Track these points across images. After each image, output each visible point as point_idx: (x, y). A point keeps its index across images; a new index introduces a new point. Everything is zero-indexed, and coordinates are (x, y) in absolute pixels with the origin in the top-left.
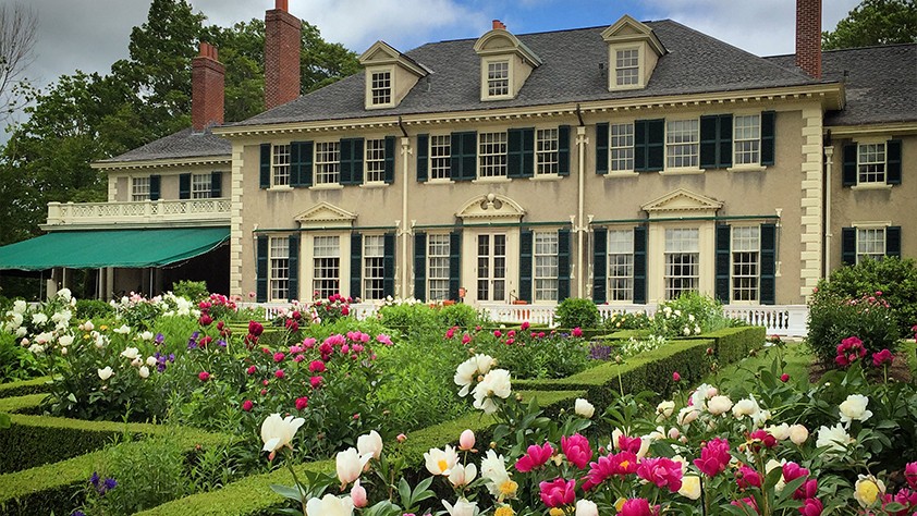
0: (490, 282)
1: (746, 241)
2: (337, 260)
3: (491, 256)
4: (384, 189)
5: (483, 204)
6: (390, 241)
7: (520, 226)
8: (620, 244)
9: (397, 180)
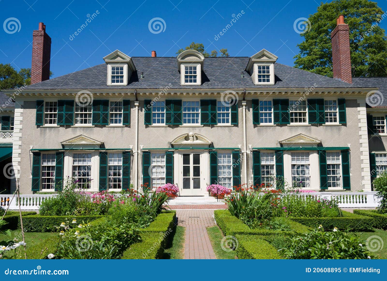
0: (191, 179)
1: (334, 160)
2: (88, 167)
3: (191, 165)
4: (122, 128)
5: (186, 138)
6: (127, 157)
7: (209, 149)
8: (268, 160)
9: (131, 122)
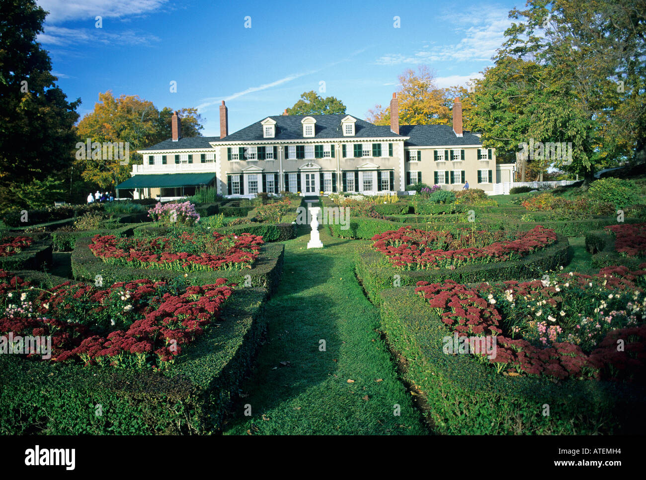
0: (310, 187)
1: (386, 176)
2: (257, 182)
3: (310, 180)
4: (273, 161)
5: (307, 166)
6: (276, 176)
7: (320, 171)
8: (351, 177)
9: (278, 158)
